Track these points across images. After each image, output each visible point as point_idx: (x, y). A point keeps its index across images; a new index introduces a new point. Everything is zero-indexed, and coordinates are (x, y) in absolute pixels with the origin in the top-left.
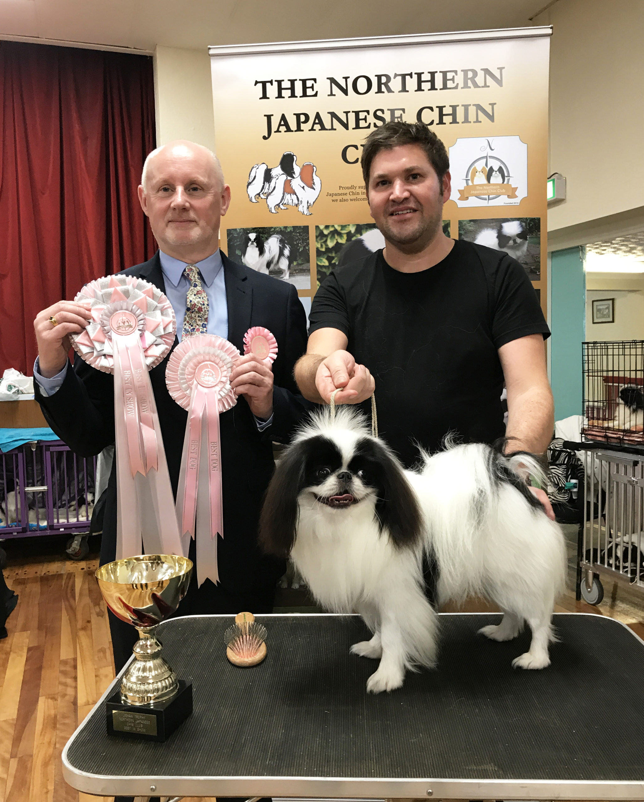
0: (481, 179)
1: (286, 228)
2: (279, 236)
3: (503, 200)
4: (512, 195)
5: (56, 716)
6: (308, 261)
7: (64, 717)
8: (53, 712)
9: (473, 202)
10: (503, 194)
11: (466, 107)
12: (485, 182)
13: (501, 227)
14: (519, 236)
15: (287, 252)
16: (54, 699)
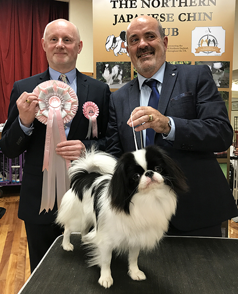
0: (205, 44)
1: (121, 62)
2: (118, 66)
3: (214, 54)
4: (218, 52)
5: (17, 263)
6: (130, 77)
7: (20, 263)
8: (16, 261)
9: (201, 54)
10: (215, 51)
11: (200, 14)
12: (207, 46)
13: (213, 65)
14: (220, 69)
15: (121, 73)
16: (17, 255)
